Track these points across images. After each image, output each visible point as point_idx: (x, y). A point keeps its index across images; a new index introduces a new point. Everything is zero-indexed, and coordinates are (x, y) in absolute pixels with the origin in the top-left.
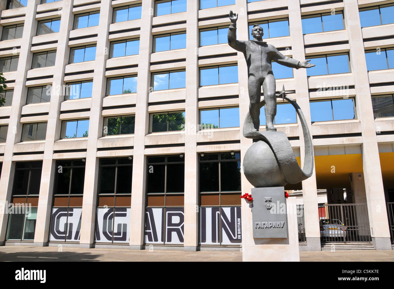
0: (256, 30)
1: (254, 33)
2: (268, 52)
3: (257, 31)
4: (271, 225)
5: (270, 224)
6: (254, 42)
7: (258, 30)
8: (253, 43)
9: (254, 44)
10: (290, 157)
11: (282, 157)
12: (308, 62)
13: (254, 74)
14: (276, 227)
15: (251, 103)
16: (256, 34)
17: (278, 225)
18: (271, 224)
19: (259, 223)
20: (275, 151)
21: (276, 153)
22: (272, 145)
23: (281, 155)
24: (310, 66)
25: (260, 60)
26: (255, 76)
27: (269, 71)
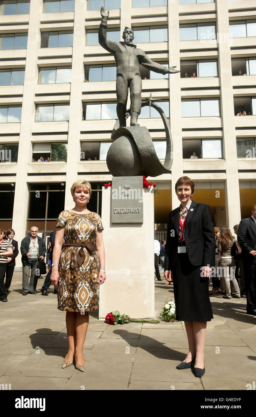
0: (127, 32)
1: (125, 35)
2: (137, 54)
4: (129, 211)
6: (124, 44)
7: (129, 32)
10: (150, 148)
12: (174, 68)
13: (122, 74)
14: (133, 212)
16: (127, 36)
17: (136, 211)
19: (118, 209)
20: (136, 142)
22: (134, 137)
23: (141, 145)
24: (175, 72)
25: (129, 61)
26: (123, 76)
27: (136, 73)
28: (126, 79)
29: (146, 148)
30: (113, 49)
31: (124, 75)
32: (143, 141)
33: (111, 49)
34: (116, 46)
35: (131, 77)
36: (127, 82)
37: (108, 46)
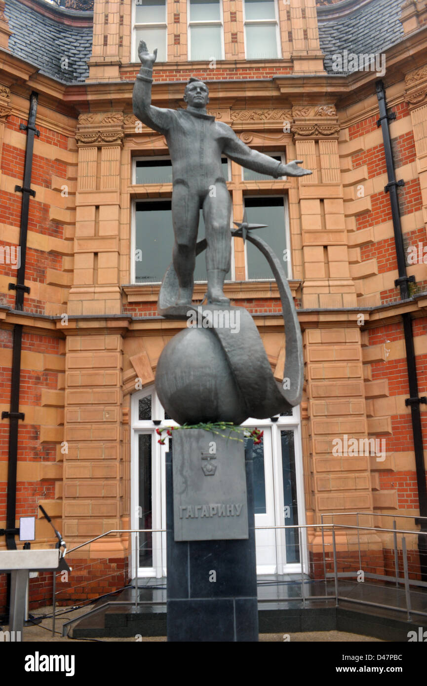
0: (195, 88)
1: (189, 94)
2: (217, 136)
3: (196, 92)
4: (215, 512)
5: (213, 509)
6: (189, 114)
7: (199, 90)
8: (186, 115)
9: (188, 118)
10: (259, 363)
11: (242, 362)
12: (299, 165)
13: (186, 180)
14: (224, 514)
15: (176, 242)
16: (195, 97)
17: (230, 511)
18: (215, 509)
19: (189, 507)
20: (226, 350)
21: (229, 355)
22: (220, 336)
23: (238, 358)
24: (302, 174)
25: (201, 152)
26: (188, 185)
27: (217, 177)
28: (194, 191)
29: (250, 364)
30: (165, 126)
31: (190, 184)
32: (242, 346)
33: (160, 125)
34: (172, 118)
35: (206, 189)
36: (197, 199)
37: (154, 120)
